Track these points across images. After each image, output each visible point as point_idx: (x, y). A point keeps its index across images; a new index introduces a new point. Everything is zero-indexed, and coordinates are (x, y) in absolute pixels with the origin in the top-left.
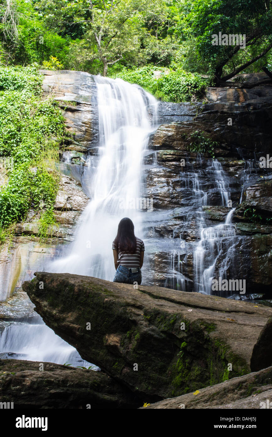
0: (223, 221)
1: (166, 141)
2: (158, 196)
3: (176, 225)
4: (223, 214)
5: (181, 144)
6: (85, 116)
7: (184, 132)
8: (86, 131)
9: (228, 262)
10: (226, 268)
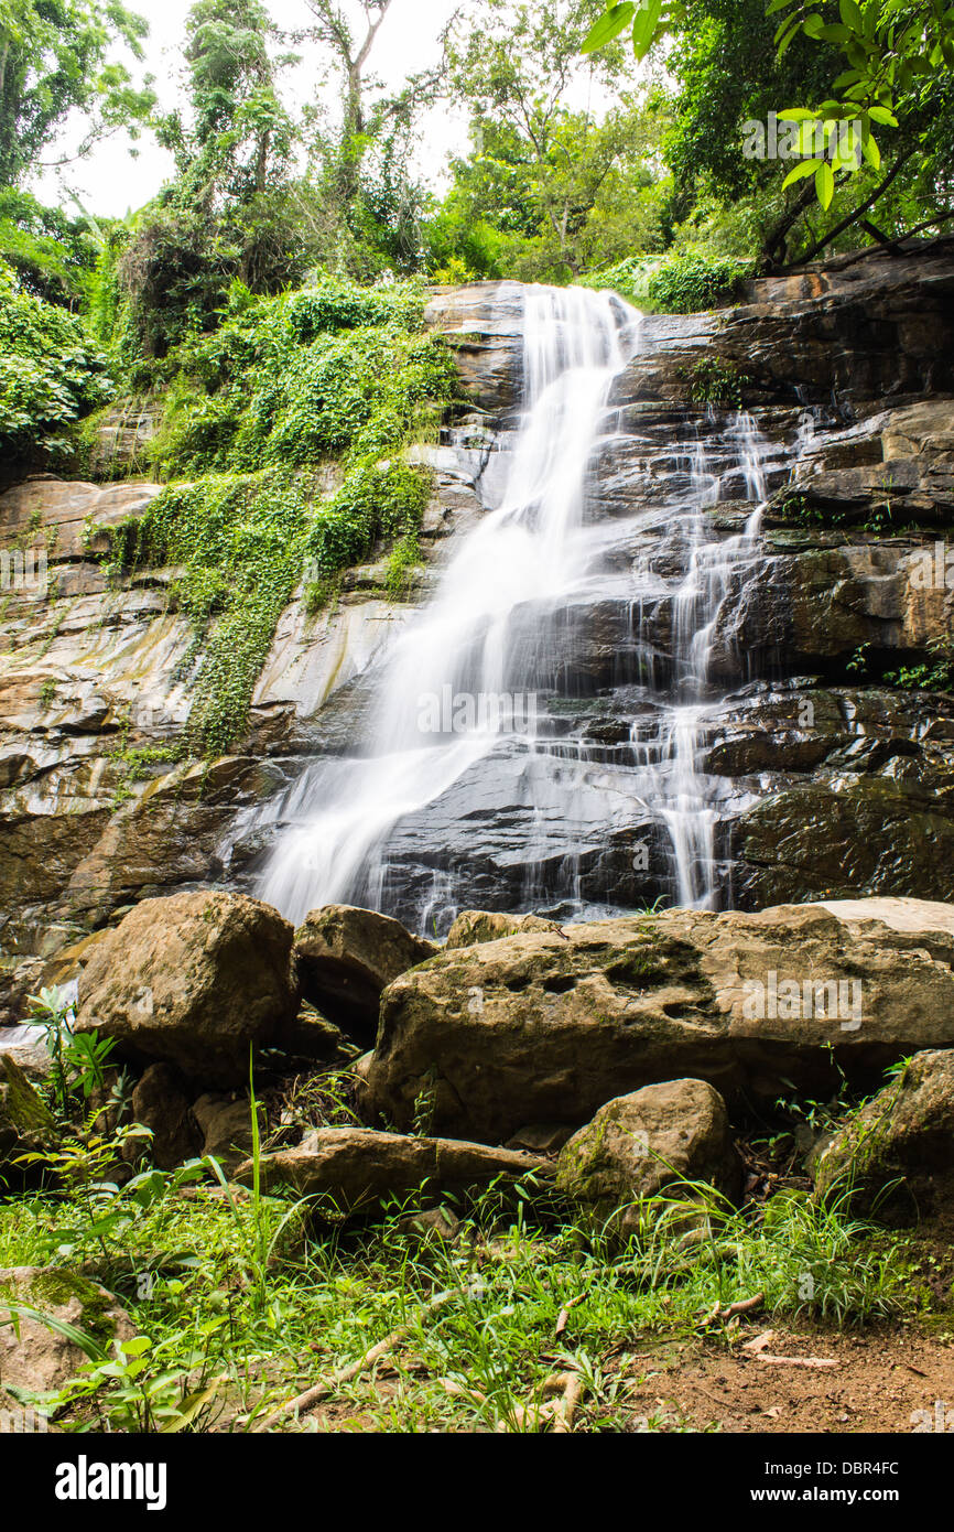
0: (742, 530)
1: (644, 386)
2: (622, 493)
3: (645, 545)
4: (743, 515)
5: (675, 389)
6: (497, 360)
7: (680, 364)
8: (501, 387)
9: (742, 612)
10: (737, 625)
